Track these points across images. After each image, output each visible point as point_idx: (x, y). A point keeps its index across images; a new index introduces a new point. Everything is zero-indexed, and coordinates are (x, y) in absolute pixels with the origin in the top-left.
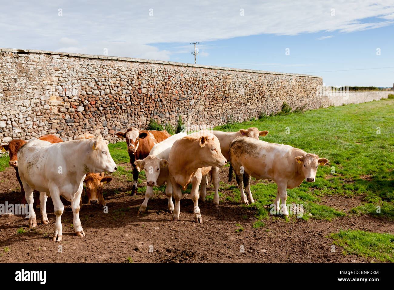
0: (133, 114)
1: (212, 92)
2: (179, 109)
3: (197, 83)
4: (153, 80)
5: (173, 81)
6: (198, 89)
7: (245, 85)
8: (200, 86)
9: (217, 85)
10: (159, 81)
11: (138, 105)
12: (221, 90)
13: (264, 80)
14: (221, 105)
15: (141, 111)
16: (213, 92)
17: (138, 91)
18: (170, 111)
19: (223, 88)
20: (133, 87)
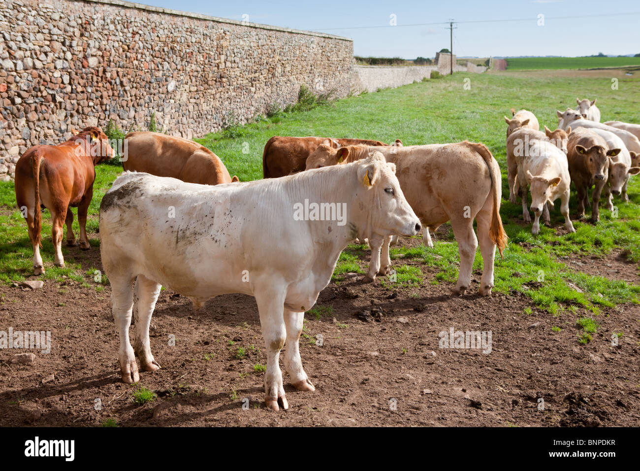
0: (74, 112)
1: (200, 66)
2: (151, 101)
3: (178, 48)
4: (108, 40)
5: (140, 43)
6: (179, 59)
7: (248, 53)
8: (182, 54)
9: (208, 52)
10: (118, 41)
11: (83, 92)
12: (213, 61)
13: (275, 44)
14: (213, 92)
15: (88, 106)
16: (203, 67)
17: (82, 63)
18: (136, 105)
19: (216, 58)
20: (73, 54)
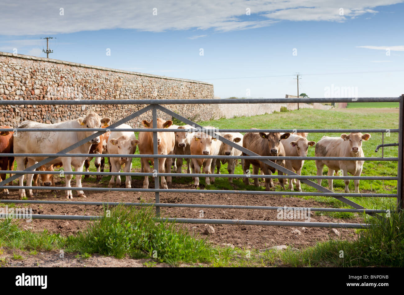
0: (25, 118)
1: (103, 96)
2: (71, 115)
3: (89, 86)
4: (46, 80)
5: (65, 82)
6: (89, 92)
7: (135, 91)
8: (91, 89)
9: (108, 89)
10: (52, 81)
11: (31, 108)
12: (112, 94)
13: (154, 85)
14: (112, 112)
15: (34, 115)
16: (105, 97)
17: (31, 92)
18: (62, 116)
19: (114, 92)
20: (26, 87)
